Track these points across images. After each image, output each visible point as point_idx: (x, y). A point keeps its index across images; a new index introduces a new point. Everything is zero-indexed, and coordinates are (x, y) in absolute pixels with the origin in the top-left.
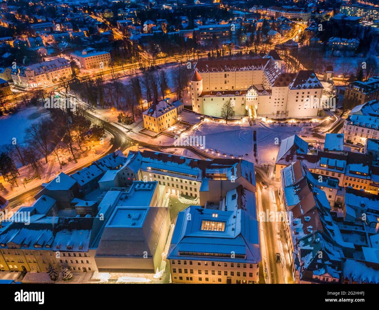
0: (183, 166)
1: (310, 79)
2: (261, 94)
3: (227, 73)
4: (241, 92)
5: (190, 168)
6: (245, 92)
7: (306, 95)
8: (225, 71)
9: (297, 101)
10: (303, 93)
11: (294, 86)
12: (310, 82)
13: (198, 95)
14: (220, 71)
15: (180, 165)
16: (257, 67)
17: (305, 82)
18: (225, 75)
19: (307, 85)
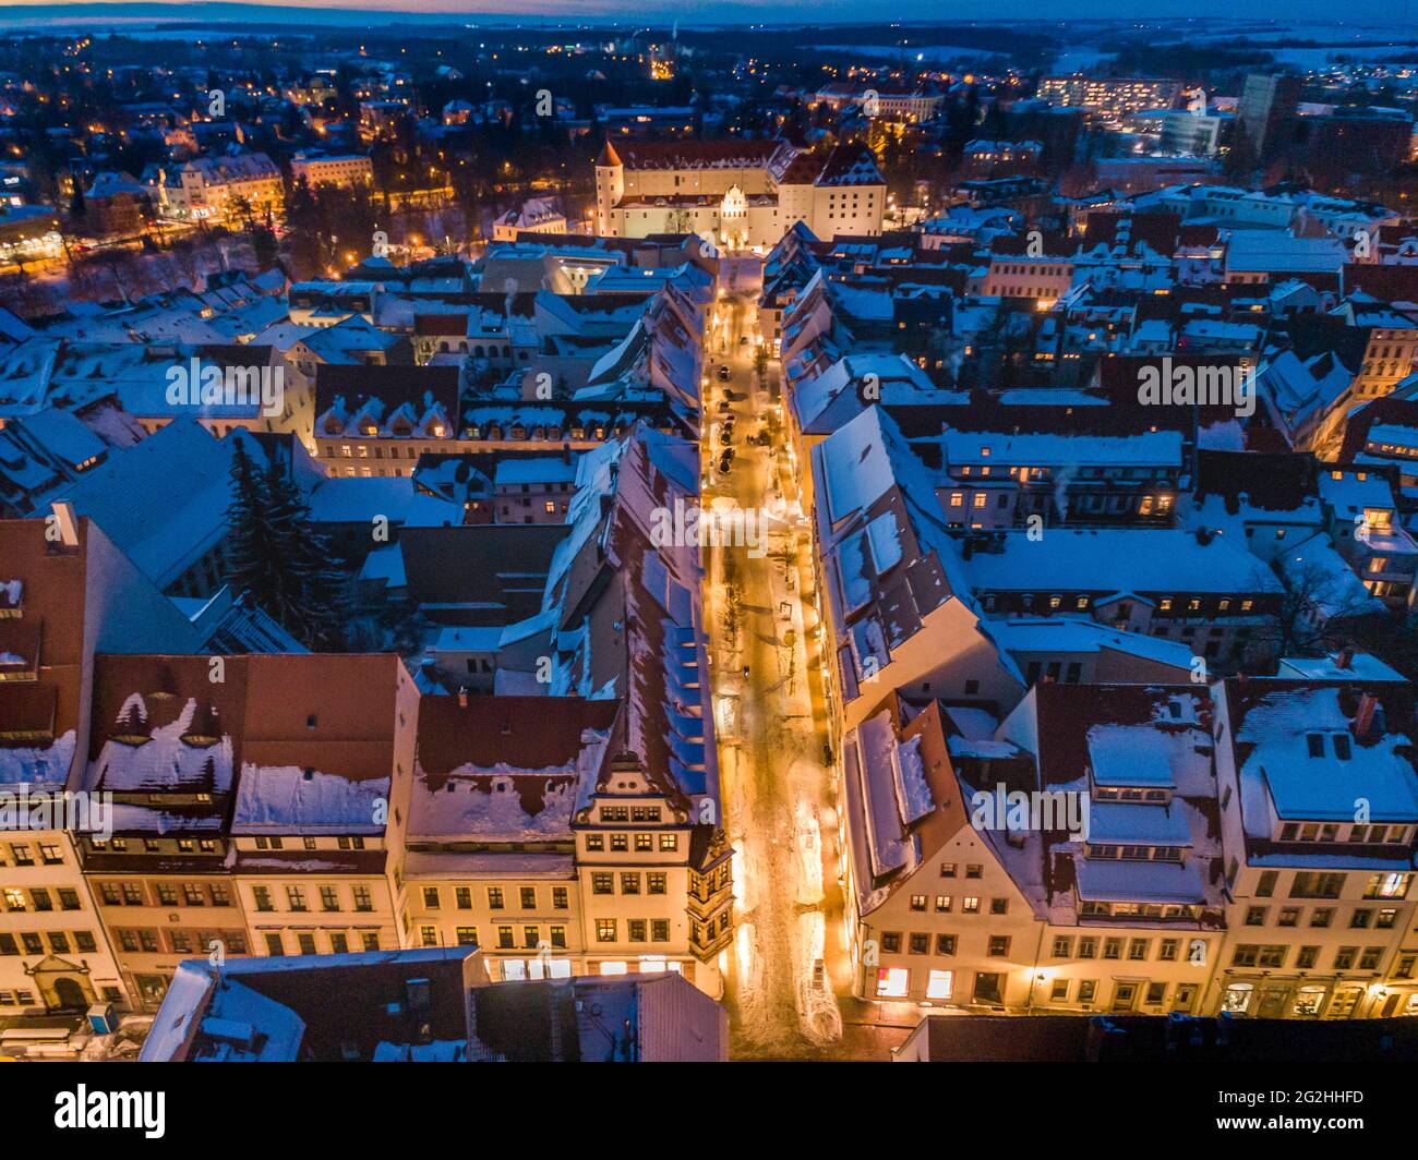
0: (593, 249)
1: (858, 164)
2: (754, 202)
3: (680, 173)
4: (710, 199)
5: (605, 251)
6: (719, 198)
7: (849, 202)
8: (676, 168)
9: (831, 216)
10: (844, 197)
11: (825, 179)
12: (858, 171)
13: (613, 202)
14: (665, 167)
15: (586, 250)
16: (752, 161)
17: (846, 172)
18: (677, 178)
19: (852, 177)
